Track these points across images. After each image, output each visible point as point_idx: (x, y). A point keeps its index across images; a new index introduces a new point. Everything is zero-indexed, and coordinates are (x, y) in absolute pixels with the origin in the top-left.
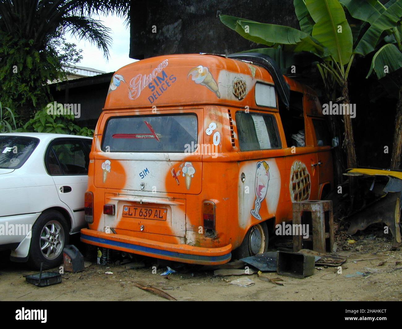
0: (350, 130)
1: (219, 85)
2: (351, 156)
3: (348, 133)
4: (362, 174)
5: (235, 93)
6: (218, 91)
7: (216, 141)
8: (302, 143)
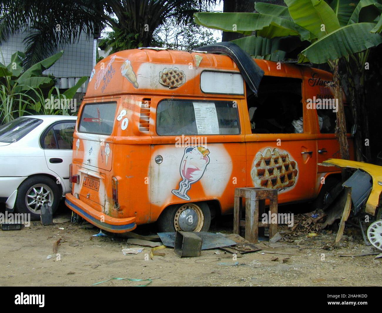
0: (341, 117)
1: (138, 77)
2: (342, 145)
3: (338, 121)
4: (334, 165)
5: (163, 83)
6: (136, 82)
7: (124, 126)
8: (300, 129)
